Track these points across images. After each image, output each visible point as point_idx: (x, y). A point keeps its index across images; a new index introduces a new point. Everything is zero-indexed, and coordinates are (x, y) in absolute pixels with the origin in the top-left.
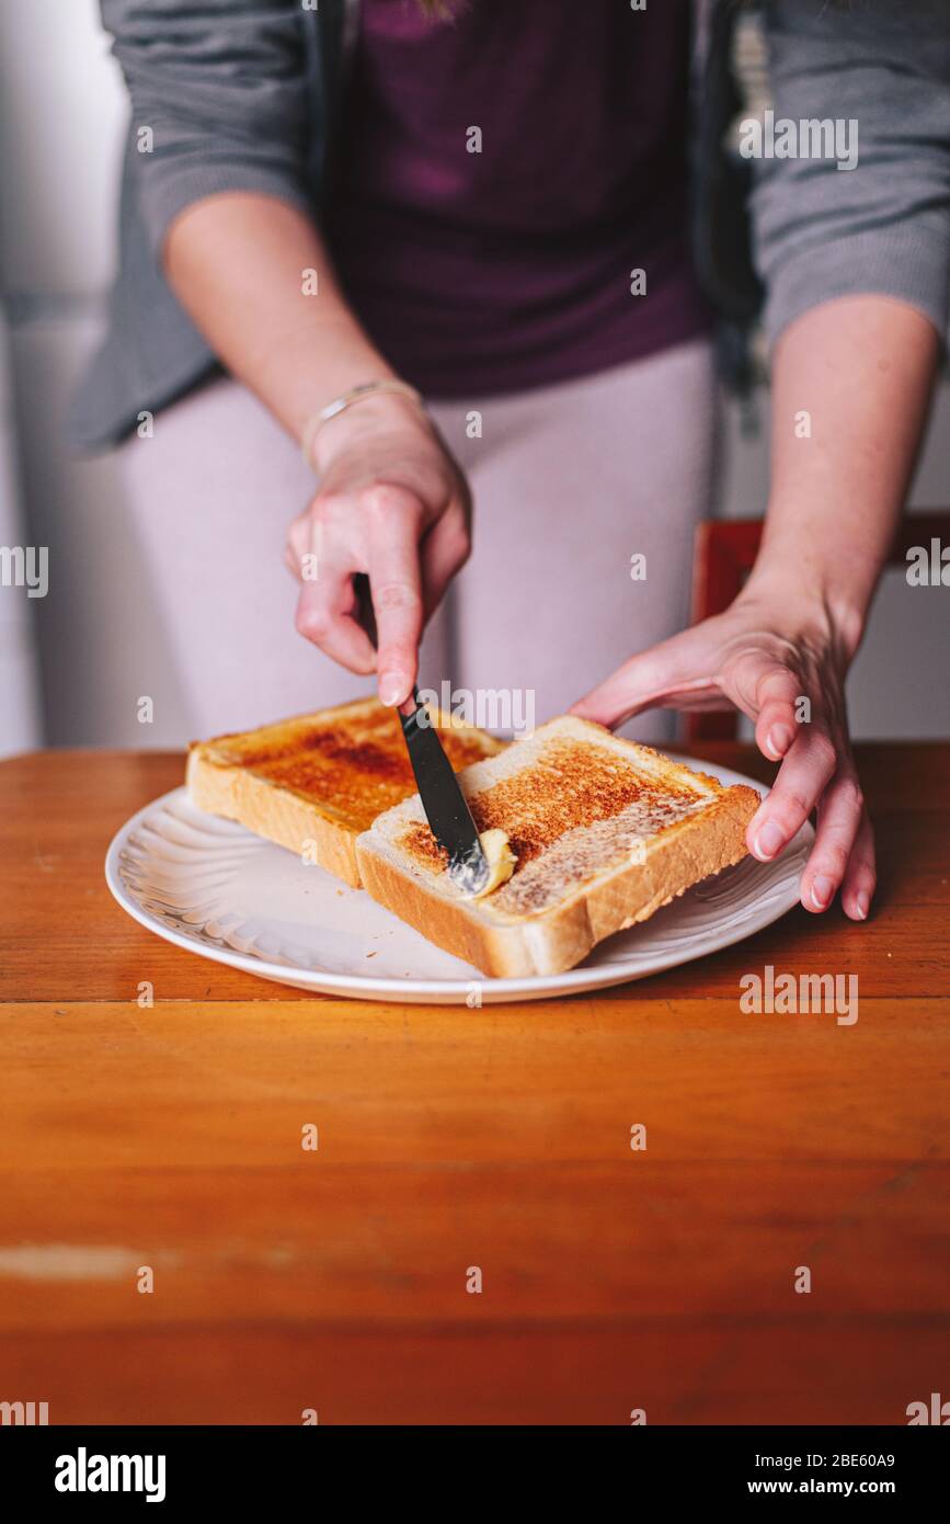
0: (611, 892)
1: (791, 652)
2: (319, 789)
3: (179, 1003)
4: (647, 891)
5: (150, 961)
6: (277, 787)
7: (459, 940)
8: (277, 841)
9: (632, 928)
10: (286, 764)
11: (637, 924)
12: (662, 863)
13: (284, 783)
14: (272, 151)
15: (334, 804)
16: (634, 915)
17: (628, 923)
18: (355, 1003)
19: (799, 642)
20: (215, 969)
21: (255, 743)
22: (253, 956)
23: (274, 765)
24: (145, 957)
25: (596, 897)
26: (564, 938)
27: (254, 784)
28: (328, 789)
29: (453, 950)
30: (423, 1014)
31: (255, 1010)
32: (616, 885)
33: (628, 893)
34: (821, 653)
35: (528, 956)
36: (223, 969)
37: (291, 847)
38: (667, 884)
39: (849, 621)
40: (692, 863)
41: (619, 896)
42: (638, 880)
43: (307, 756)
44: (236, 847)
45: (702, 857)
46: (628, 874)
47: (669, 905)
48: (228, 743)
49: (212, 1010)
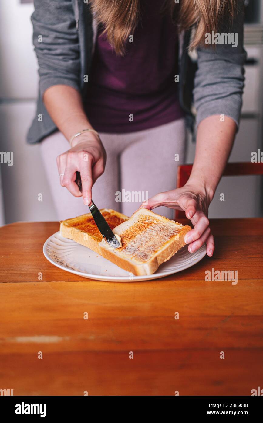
0: (162, 254)
1: (195, 197)
2: (91, 232)
3: (62, 282)
4: (169, 253)
5: (54, 273)
6: (82, 232)
7: (127, 267)
8: (82, 244)
9: (167, 261)
10: (83, 226)
11: (168, 261)
12: (172, 246)
13: (83, 230)
14: (70, 76)
15: (95, 236)
16: (167, 258)
17: (165, 260)
18: (103, 282)
19: (198, 195)
20: (69, 274)
21: (76, 221)
22: (79, 271)
23: (80, 226)
24: (53, 272)
25: (159, 256)
26: (152, 266)
27: (76, 231)
28: (93, 232)
29: (126, 269)
30: (118, 284)
31: (80, 284)
32: (163, 253)
33: (165, 254)
34: (203, 199)
35: (145, 271)
36: (72, 274)
37: (85, 246)
38: (173, 251)
39: (210, 192)
40: (178, 245)
41: (163, 255)
42: (167, 251)
43: (88, 224)
44: (72, 246)
45: (180, 244)
46: (165, 250)
47: (174, 255)
48: (69, 221)
49: (70, 284)
